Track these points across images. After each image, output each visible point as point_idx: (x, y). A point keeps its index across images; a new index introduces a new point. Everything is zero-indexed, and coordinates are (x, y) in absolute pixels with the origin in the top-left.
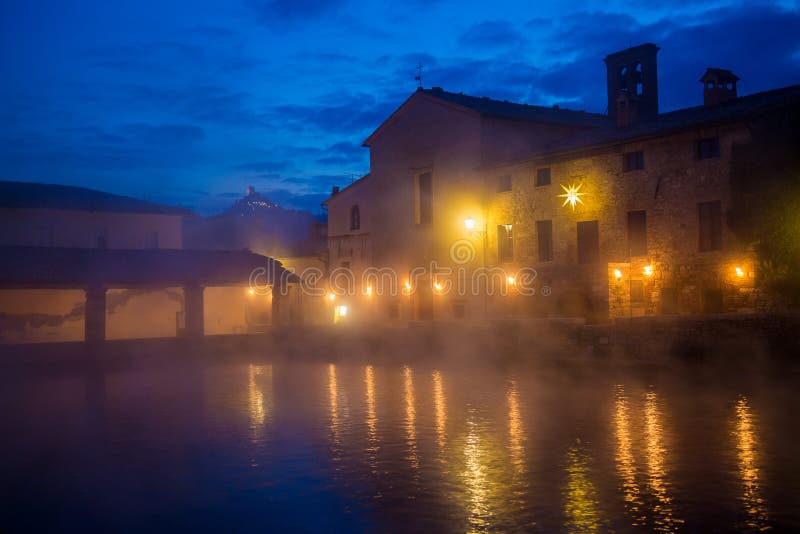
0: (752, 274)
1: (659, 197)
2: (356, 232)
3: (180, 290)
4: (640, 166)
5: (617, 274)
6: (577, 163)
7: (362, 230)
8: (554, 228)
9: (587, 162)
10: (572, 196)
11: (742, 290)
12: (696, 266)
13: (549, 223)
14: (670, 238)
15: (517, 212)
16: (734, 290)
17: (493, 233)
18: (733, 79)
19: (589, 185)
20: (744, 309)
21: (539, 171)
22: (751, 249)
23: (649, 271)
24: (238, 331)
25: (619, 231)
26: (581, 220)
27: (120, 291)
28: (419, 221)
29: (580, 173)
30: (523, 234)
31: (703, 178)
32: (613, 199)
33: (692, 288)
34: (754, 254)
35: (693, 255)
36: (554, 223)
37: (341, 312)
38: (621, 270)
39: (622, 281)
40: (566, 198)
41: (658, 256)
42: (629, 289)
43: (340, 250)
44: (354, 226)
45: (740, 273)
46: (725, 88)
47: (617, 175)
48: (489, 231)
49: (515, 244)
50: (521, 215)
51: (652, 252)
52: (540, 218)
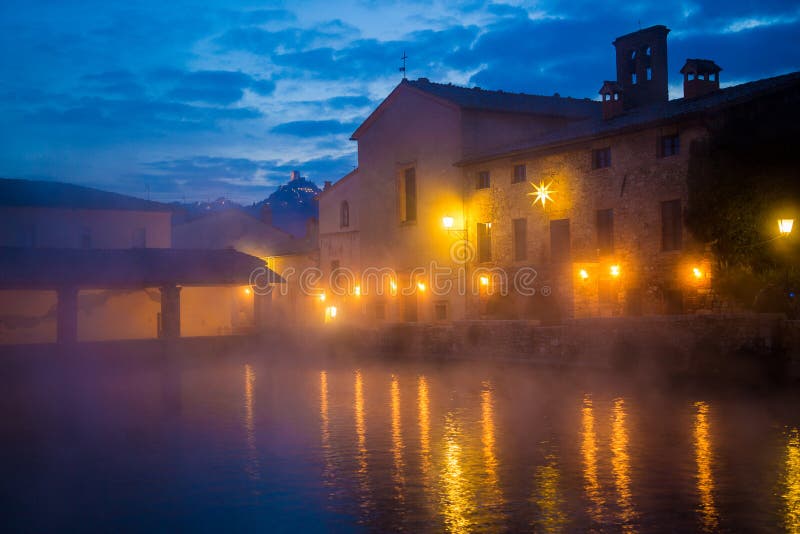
0: (709, 275)
1: (625, 194)
2: (345, 230)
3: (156, 290)
4: (607, 163)
5: (583, 274)
6: (550, 159)
7: (351, 228)
8: (529, 227)
9: (559, 158)
10: (542, 193)
11: (700, 291)
12: (659, 266)
13: (524, 221)
14: (635, 237)
15: (495, 209)
16: (693, 292)
17: (473, 232)
18: (716, 70)
19: (562, 183)
20: (702, 310)
21: (516, 168)
22: (708, 249)
23: (615, 271)
24: (223, 333)
25: (589, 231)
26: (554, 218)
27: (98, 292)
28: (405, 219)
29: (552, 170)
30: (499, 235)
31: (664, 176)
32: (582, 197)
33: (655, 288)
34: (712, 255)
35: (656, 255)
36: (529, 221)
37: (332, 313)
38: (589, 271)
39: (586, 280)
40: (536, 196)
41: (624, 256)
42: (597, 290)
43: (330, 247)
44: (345, 224)
45: (697, 274)
46: (707, 79)
47: (587, 172)
48: (470, 229)
49: (494, 241)
50: (499, 213)
51: (619, 252)
52: (517, 217)
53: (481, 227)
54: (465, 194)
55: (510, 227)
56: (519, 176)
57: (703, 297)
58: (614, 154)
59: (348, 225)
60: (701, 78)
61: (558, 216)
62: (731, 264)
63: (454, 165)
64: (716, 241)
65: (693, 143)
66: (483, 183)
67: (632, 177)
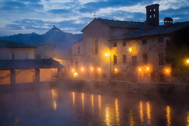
0: (170, 71)
1: (150, 51)
4: (146, 43)
6: (132, 41)
9: (134, 41)
10: (130, 50)
11: (168, 75)
12: (158, 68)
14: (153, 61)
15: (118, 52)
16: (166, 75)
18: (172, 20)
19: (135, 47)
20: (169, 79)
21: (123, 42)
22: (170, 65)
23: (148, 69)
25: (141, 59)
26: (133, 55)
27: (19, 70)
28: (95, 53)
29: (133, 44)
30: (119, 58)
31: (160, 47)
32: (140, 51)
33: (157, 74)
34: (171, 67)
35: (158, 66)
36: (127, 55)
37: (76, 74)
38: (141, 68)
39: (141, 71)
40: (129, 50)
41: (150, 65)
42: (143, 73)
43: (75, 58)
45: (167, 71)
47: (141, 45)
48: (112, 56)
49: (118, 60)
50: (119, 53)
51: (149, 64)
52: (124, 54)
53: (115, 56)
54: (111, 48)
55: (122, 57)
56: (124, 44)
57: (169, 76)
58: (148, 41)
59: (80, 53)
60: (168, 22)
61: (134, 55)
62: (175, 69)
63: (108, 41)
64: (172, 63)
65: (167, 40)
66: (115, 45)
67: (152, 47)
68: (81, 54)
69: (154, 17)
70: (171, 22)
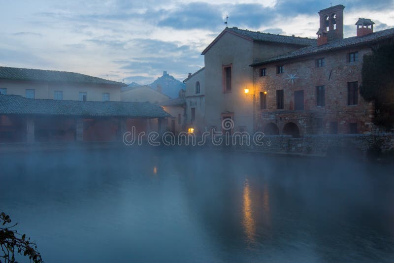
0: (371, 116)
1: (331, 79)
2: (198, 95)
4: (322, 65)
8: (284, 93)
9: (300, 63)
12: (346, 112)
13: (282, 91)
14: (335, 99)
15: (268, 86)
16: (362, 123)
17: (258, 95)
18: (372, 23)
19: (300, 74)
22: (371, 104)
25: (313, 96)
26: (296, 90)
28: (226, 90)
29: (296, 68)
31: (350, 71)
32: (310, 80)
33: (344, 122)
35: (345, 107)
42: (316, 122)
43: (191, 103)
44: (198, 92)
46: (367, 27)
47: (313, 69)
48: (256, 95)
49: (267, 100)
50: (270, 87)
52: (278, 89)
53: (262, 93)
55: (275, 94)
56: (280, 71)
57: (367, 126)
58: (326, 61)
59: (199, 92)
60: (365, 27)
61: (298, 90)
63: (250, 66)
64: (374, 101)
65: (365, 56)
66: (263, 74)
67: (334, 71)
68: (200, 94)
69: (335, 28)
70: (370, 27)
